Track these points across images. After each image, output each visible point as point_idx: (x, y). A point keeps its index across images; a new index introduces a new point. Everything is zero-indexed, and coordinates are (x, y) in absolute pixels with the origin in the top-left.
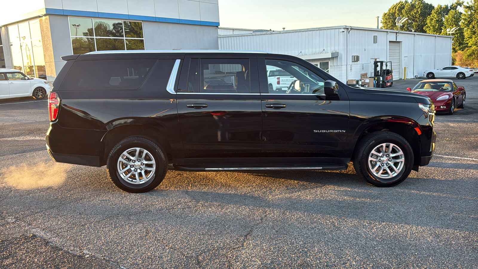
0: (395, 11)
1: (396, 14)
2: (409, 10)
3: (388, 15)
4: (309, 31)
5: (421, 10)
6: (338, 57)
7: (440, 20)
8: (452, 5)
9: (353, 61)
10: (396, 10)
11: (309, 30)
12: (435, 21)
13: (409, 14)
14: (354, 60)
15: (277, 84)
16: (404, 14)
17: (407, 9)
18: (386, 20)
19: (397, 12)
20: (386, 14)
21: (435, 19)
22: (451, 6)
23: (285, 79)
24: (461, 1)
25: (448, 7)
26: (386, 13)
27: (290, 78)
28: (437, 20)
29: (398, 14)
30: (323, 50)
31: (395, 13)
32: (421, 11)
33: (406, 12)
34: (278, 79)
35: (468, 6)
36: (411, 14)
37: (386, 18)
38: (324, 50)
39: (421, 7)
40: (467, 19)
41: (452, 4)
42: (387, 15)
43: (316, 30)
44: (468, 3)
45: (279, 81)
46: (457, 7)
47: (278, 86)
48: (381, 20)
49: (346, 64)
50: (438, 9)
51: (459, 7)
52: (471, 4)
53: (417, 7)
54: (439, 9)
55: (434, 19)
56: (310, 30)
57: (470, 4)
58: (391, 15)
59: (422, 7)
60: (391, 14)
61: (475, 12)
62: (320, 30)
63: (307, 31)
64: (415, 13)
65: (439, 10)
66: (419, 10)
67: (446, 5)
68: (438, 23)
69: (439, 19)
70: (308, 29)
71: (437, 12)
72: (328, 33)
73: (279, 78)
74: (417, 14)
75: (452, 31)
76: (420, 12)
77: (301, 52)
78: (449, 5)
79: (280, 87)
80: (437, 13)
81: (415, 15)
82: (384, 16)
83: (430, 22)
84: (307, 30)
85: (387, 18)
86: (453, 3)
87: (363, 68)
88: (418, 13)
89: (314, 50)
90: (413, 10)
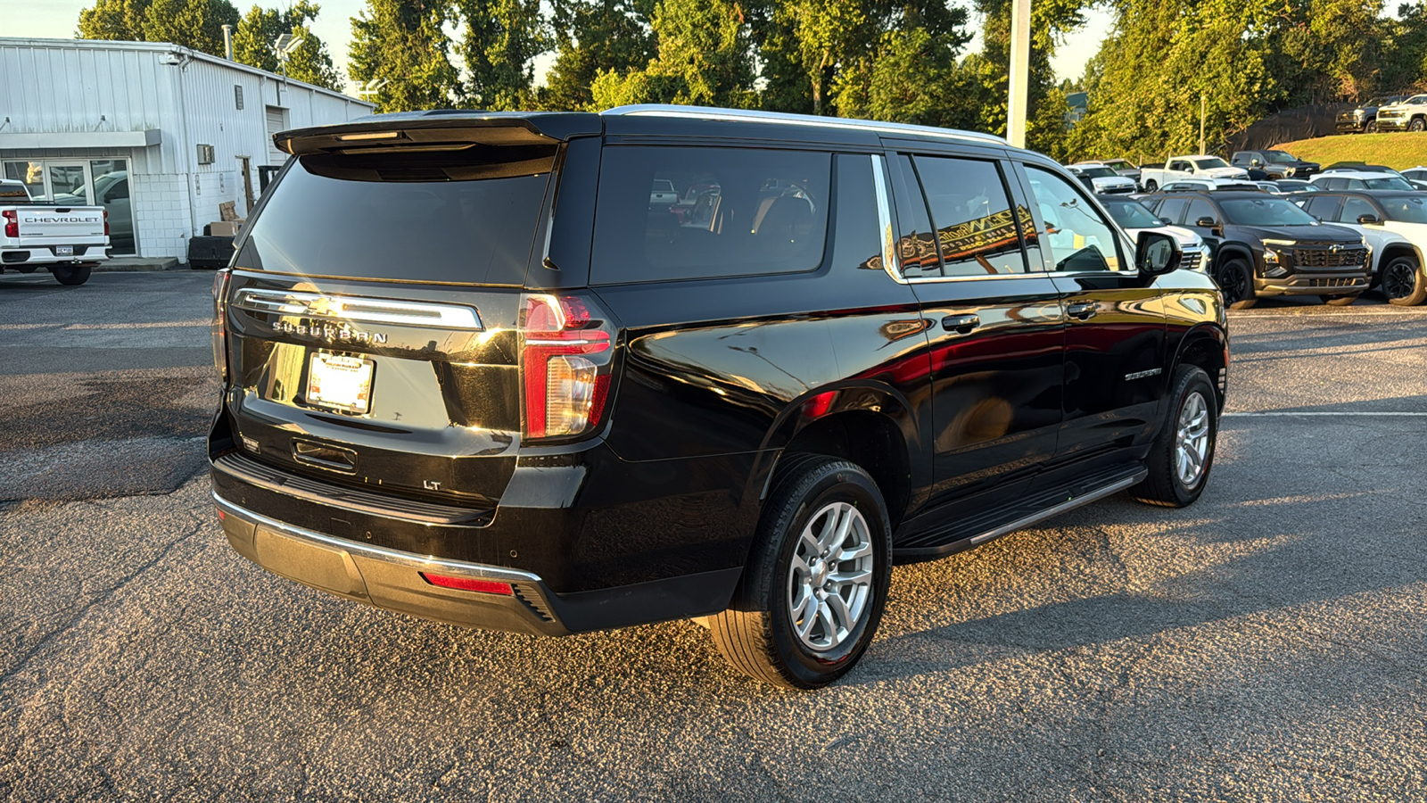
0: (122, 8)
1: (126, 19)
2: (168, 9)
3: (100, 18)
4: (35, 47)
5: (204, 15)
6: (159, 145)
7: (264, 51)
8: (291, 12)
9: (203, 161)
10: (125, 5)
11: (36, 44)
12: (251, 51)
13: (170, 22)
14: (205, 159)
15: (5, 237)
16: (154, 20)
17: (160, 6)
18: (96, 33)
19: (129, 13)
20: (92, 14)
21: (252, 46)
22: (286, 13)
23: (38, 218)
24: (311, 5)
25: (278, 17)
26: (90, 9)
27: (55, 212)
28: (255, 51)
29: (131, 18)
30: (100, 118)
31: (122, 13)
32: (204, 17)
33: (160, 16)
34: (9, 217)
35: (365, 22)
36: (176, 23)
37: (94, 28)
38: (103, 119)
39: (203, 7)
40: (363, 56)
41: (288, 10)
42: (96, 19)
43: (65, 48)
44: (362, 14)
45: (16, 225)
46: (302, 20)
47: (11, 241)
48: (76, 33)
49: (186, 171)
50: (254, 18)
51: (307, 19)
52: (371, 18)
53: (191, 6)
54: (259, 20)
55: (249, 46)
56: (41, 44)
57: (369, 17)
58: (106, 16)
59: (206, 7)
60: (109, 15)
61: (383, 42)
62: (80, 49)
63: (29, 47)
64: (187, 22)
65: (257, 22)
66: (199, 14)
67: (273, 11)
68: (260, 61)
69: (262, 49)
70: (30, 40)
71: (252, 26)
72: (112, 63)
73: (14, 212)
74: (193, 26)
75: (370, 89)
76: (202, 22)
77: (8, 120)
78: (282, 13)
79: (21, 247)
80: (254, 29)
81: (186, 29)
82: (89, 21)
83: (238, 54)
84: (27, 44)
85: (98, 26)
86: (293, 8)
87: (222, 186)
88: (198, 23)
89: (62, 116)
90: (180, 13)
